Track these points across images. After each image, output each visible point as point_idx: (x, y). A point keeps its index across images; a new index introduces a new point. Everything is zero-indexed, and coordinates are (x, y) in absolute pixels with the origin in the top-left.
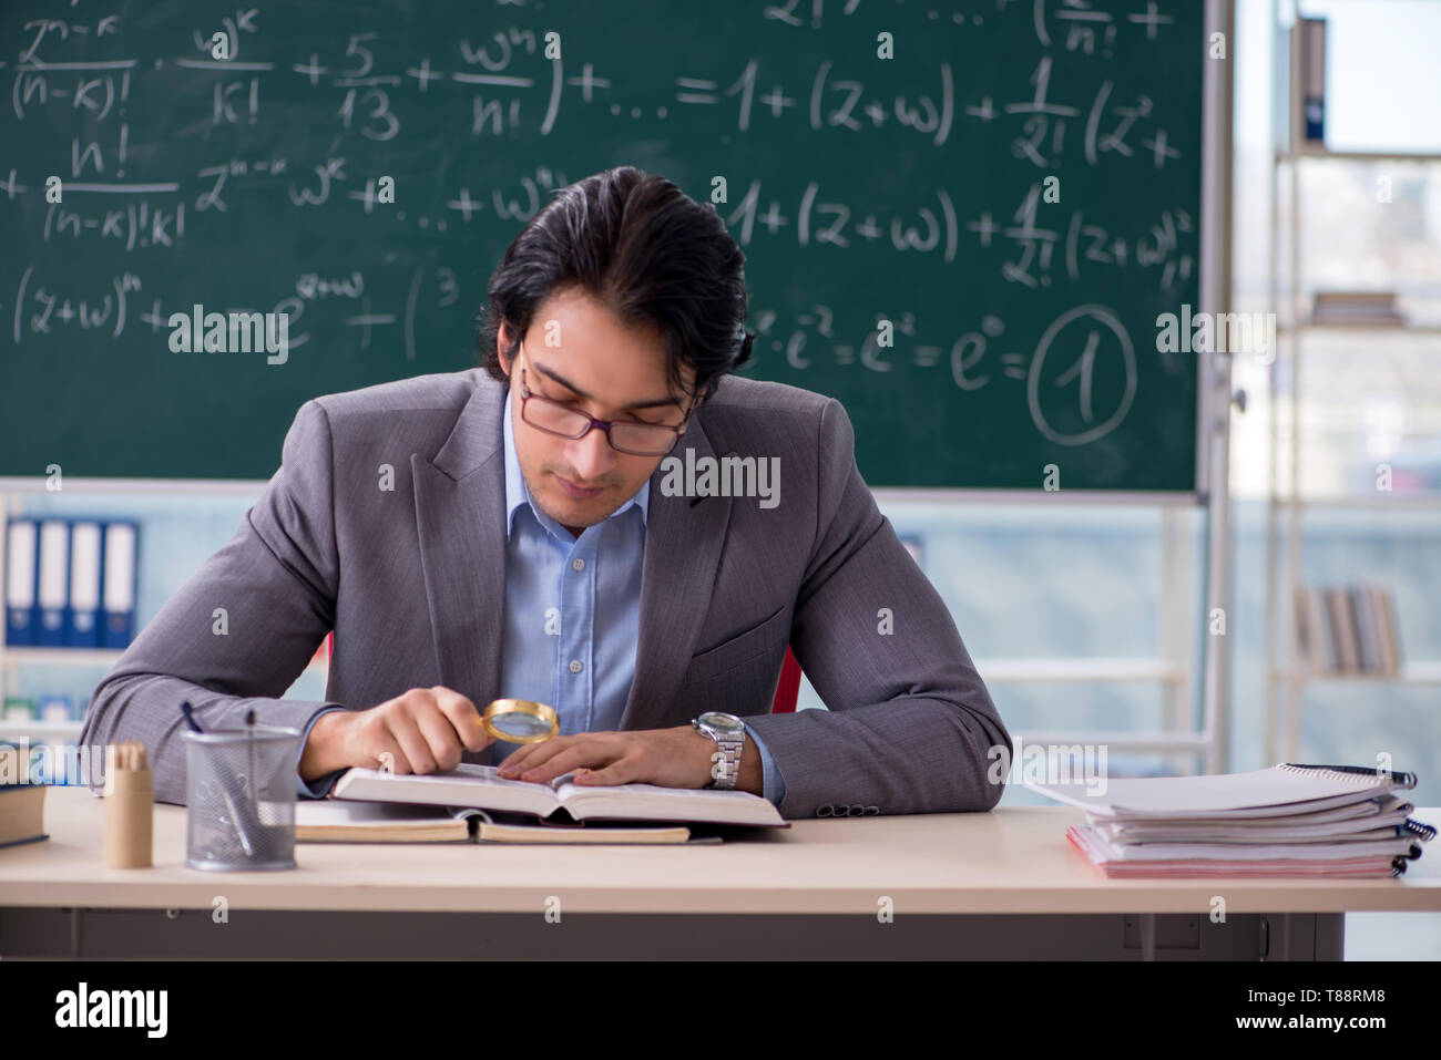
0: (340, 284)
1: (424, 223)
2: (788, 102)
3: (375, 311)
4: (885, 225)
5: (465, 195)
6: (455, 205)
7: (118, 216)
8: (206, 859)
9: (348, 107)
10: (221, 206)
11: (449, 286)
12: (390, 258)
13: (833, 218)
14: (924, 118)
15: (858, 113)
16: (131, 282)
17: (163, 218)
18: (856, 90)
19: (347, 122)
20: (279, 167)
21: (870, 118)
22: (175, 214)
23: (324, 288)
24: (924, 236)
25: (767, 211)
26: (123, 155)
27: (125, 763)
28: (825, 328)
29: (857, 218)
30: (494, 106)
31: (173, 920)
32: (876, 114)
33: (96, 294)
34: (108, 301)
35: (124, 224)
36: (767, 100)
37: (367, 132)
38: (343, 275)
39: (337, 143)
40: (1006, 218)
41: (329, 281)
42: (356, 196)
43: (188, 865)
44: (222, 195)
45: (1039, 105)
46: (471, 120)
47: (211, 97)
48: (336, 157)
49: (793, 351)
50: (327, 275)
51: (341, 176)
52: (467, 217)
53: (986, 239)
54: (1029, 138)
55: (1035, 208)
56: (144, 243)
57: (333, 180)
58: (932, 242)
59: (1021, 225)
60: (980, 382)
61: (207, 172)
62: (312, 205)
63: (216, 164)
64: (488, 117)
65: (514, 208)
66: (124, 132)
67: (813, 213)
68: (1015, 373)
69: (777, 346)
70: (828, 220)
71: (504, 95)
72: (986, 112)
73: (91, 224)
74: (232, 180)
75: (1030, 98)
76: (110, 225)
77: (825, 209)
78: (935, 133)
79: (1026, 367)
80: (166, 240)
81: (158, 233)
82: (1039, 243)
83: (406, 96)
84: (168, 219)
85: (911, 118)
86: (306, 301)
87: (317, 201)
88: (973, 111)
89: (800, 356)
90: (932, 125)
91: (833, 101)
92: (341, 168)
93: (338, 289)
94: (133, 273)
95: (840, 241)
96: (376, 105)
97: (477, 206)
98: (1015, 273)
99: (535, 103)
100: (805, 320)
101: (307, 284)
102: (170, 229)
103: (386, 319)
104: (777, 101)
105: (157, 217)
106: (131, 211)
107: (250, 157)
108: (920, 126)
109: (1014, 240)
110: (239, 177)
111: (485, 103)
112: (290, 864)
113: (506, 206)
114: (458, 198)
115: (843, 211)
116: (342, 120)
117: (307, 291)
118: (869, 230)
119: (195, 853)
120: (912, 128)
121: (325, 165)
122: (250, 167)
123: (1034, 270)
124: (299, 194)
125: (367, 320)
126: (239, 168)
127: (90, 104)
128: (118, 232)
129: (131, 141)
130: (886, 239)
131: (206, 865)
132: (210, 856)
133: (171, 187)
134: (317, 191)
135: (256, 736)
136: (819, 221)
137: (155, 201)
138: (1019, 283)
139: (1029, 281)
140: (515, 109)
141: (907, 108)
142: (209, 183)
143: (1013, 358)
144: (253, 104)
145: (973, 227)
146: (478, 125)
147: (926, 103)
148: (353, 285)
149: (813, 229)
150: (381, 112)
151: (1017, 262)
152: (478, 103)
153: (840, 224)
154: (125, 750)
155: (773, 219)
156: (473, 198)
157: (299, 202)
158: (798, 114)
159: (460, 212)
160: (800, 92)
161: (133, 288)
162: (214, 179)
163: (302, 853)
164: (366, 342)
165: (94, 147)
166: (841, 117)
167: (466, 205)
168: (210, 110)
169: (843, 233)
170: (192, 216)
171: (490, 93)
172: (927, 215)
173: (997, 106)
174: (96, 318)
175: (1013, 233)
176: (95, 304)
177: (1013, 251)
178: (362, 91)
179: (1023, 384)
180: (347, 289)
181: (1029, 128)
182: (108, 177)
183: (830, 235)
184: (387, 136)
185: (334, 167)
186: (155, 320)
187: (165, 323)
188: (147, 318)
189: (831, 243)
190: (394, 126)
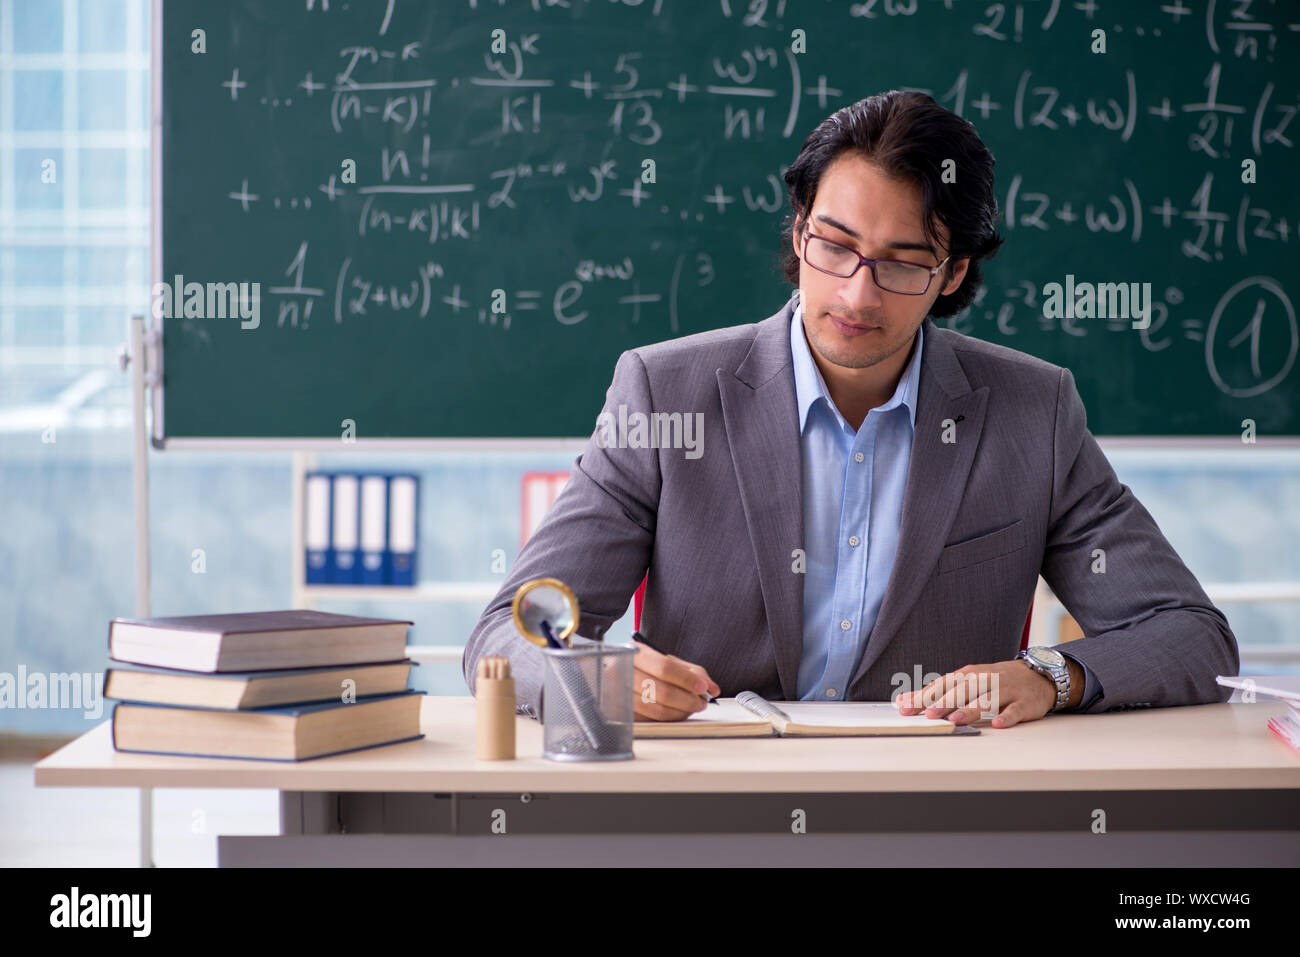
0: (613, 268)
1: (684, 215)
2: (995, 106)
3: (643, 292)
4: (1080, 211)
5: (719, 191)
6: (710, 199)
7: (423, 213)
8: (560, 752)
9: (617, 117)
10: (511, 204)
11: (706, 269)
12: (656, 246)
13: (1035, 205)
14: (1112, 118)
15: (1055, 114)
16: (435, 270)
17: (461, 214)
18: (1054, 95)
19: (617, 130)
20: (559, 169)
21: (1066, 118)
22: (470, 211)
23: (599, 272)
24: (1114, 219)
26: (425, 161)
27: (492, 673)
28: (1030, 300)
29: (1056, 205)
30: (743, 114)
31: (523, 803)
32: (1071, 115)
33: (404, 278)
34: (415, 286)
35: (427, 221)
36: (976, 104)
37: (635, 138)
38: (616, 262)
39: (609, 146)
40: (1185, 202)
41: (603, 266)
42: (625, 193)
43: (545, 757)
44: (510, 195)
45: (1211, 105)
46: (723, 125)
47: (499, 109)
48: (608, 159)
49: (1003, 320)
50: (601, 262)
51: (612, 176)
52: (721, 209)
53: (1167, 221)
54: (1203, 133)
55: (1208, 194)
56: (445, 236)
57: (606, 180)
58: (1121, 224)
59: (1197, 209)
60: (1164, 344)
61: (497, 175)
62: (588, 202)
63: (505, 168)
64: (738, 124)
65: (761, 201)
66: (427, 142)
67: (1018, 201)
68: (1194, 336)
69: (989, 316)
70: (1031, 207)
71: (750, 104)
72: (1166, 111)
73: (400, 220)
74: (519, 180)
75: (1204, 99)
76: (416, 221)
77: (1028, 197)
78: (1122, 129)
79: (1204, 331)
80: (464, 234)
81: (457, 227)
82: (1212, 224)
83: (666, 106)
84: (465, 216)
85: (1102, 118)
86: (584, 283)
87: (592, 197)
88: (1154, 111)
89: (1009, 324)
90: (1120, 122)
91: (1033, 105)
92: (613, 169)
93: (611, 273)
94: (437, 261)
95: (1041, 225)
96: (642, 114)
97: (729, 200)
98: (1192, 250)
99: (777, 109)
100: (1013, 293)
101: (585, 269)
102: (467, 224)
103: (654, 298)
104: (985, 105)
105: (456, 213)
106: (434, 209)
107: (534, 162)
108: (1109, 124)
109: (1191, 222)
110: (525, 178)
111: (735, 112)
112: (630, 756)
113: (754, 199)
114: (714, 194)
115: (1043, 199)
116: (612, 128)
117: (585, 275)
118: (1067, 216)
119: (551, 747)
120: (1102, 126)
121: (598, 167)
122: (534, 169)
123: (1209, 247)
124: (577, 192)
125: (637, 299)
126: (525, 170)
127: (397, 118)
128: (422, 227)
129: (432, 149)
130: (1081, 222)
131: (560, 757)
132: (564, 749)
133: (467, 188)
134: (592, 189)
135: (604, 650)
136: (1023, 208)
137: (456, 200)
138: (1196, 259)
139: (1204, 256)
140: (760, 116)
141: (1097, 111)
142: (499, 185)
143: (1191, 324)
144: (536, 115)
145: (1156, 210)
146: (730, 130)
147: (1113, 104)
148: (624, 269)
149: (1018, 215)
150: (646, 120)
151: (1194, 242)
152: (729, 112)
153: (1041, 210)
154: (492, 663)
156: (726, 193)
157: (577, 198)
158: (1004, 116)
159: (715, 204)
160: (1004, 98)
161: (436, 276)
162: (504, 180)
163: (639, 747)
164: (636, 318)
165: (401, 155)
166: (1041, 118)
167: (720, 199)
168: (499, 121)
169: (1043, 218)
170: (485, 211)
171: (739, 103)
172: (1116, 201)
173: (1174, 106)
174: (406, 301)
175: (1190, 215)
176: (405, 290)
177: (1190, 231)
178: (629, 102)
179: (1202, 345)
180: (620, 273)
181: (1203, 124)
182: (414, 180)
183: (1033, 220)
184: (652, 141)
185: (606, 168)
186: (455, 302)
187: (465, 305)
188: (448, 300)
189: (1034, 227)
190: (658, 132)
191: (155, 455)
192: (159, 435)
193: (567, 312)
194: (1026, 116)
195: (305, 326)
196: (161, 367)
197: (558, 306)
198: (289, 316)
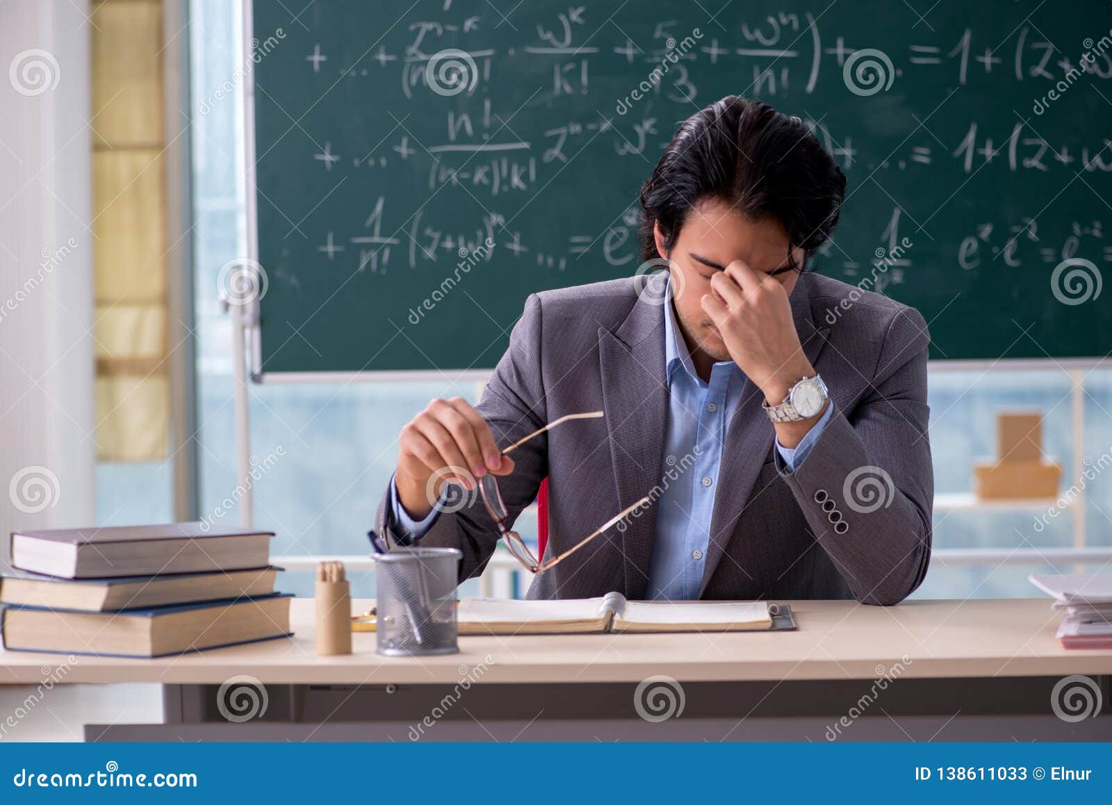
2: (997, 61)
4: (1076, 153)
7: (486, 169)
10: (563, 158)
13: (1035, 148)
15: (1052, 66)
16: (497, 219)
17: (519, 169)
18: (1051, 49)
19: (657, 89)
20: (606, 126)
22: (528, 166)
24: (1107, 160)
25: (984, 147)
26: (487, 122)
28: (1032, 234)
29: (1054, 148)
30: (769, 73)
32: (1067, 66)
33: (471, 229)
34: (479, 233)
35: (489, 175)
36: (980, 59)
37: (672, 97)
39: (650, 106)
44: (563, 151)
46: (751, 82)
47: (552, 74)
48: (649, 117)
49: (1008, 253)
51: (653, 131)
56: (505, 188)
57: (648, 135)
61: (551, 133)
62: (631, 154)
63: (558, 126)
64: (765, 81)
66: (487, 105)
67: (1020, 146)
69: (995, 250)
70: (1031, 151)
71: (776, 64)
73: (465, 176)
74: (570, 137)
76: (479, 176)
77: (1028, 142)
80: (522, 186)
81: (516, 181)
83: (700, 68)
84: (523, 170)
86: (630, 228)
87: (635, 151)
89: (1013, 257)
90: (1111, 72)
91: (1032, 58)
92: (654, 126)
94: (498, 212)
95: (1041, 167)
96: (679, 76)
99: (800, 68)
100: (1015, 229)
101: (631, 215)
102: (524, 177)
104: (988, 60)
105: (515, 168)
106: (495, 165)
107: (583, 121)
110: (576, 135)
111: (762, 71)
115: (1043, 143)
117: (631, 221)
118: (1064, 158)
120: (1095, 77)
121: (641, 125)
122: (584, 128)
124: (622, 146)
126: (576, 128)
128: (485, 181)
129: (492, 111)
130: (1077, 163)
134: (636, 143)
136: (1024, 152)
137: (515, 156)
140: (785, 74)
142: (553, 142)
144: (584, 78)
146: (758, 86)
147: (1105, 56)
149: (1020, 158)
150: (682, 81)
152: (756, 71)
153: (1041, 153)
155: (989, 152)
157: (622, 152)
158: (1004, 69)
160: (1007, 52)
161: (498, 223)
162: (557, 137)
165: (465, 118)
166: (1039, 70)
168: (551, 85)
169: (1042, 161)
170: (541, 166)
171: (765, 63)
172: (1109, 143)
174: (471, 247)
176: (470, 237)
182: (476, 139)
183: (1034, 163)
184: (690, 98)
185: (648, 125)
186: (516, 247)
187: (524, 249)
188: (509, 246)
189: (1035, 168)
190: (693, 90)
191: (254, 389)
192: (257, 370)
193: (615, 255)
194: (1025, 71)
195: (384, 272)
196: (258, 312)
197: (607, 249)
198: (369, 263)
